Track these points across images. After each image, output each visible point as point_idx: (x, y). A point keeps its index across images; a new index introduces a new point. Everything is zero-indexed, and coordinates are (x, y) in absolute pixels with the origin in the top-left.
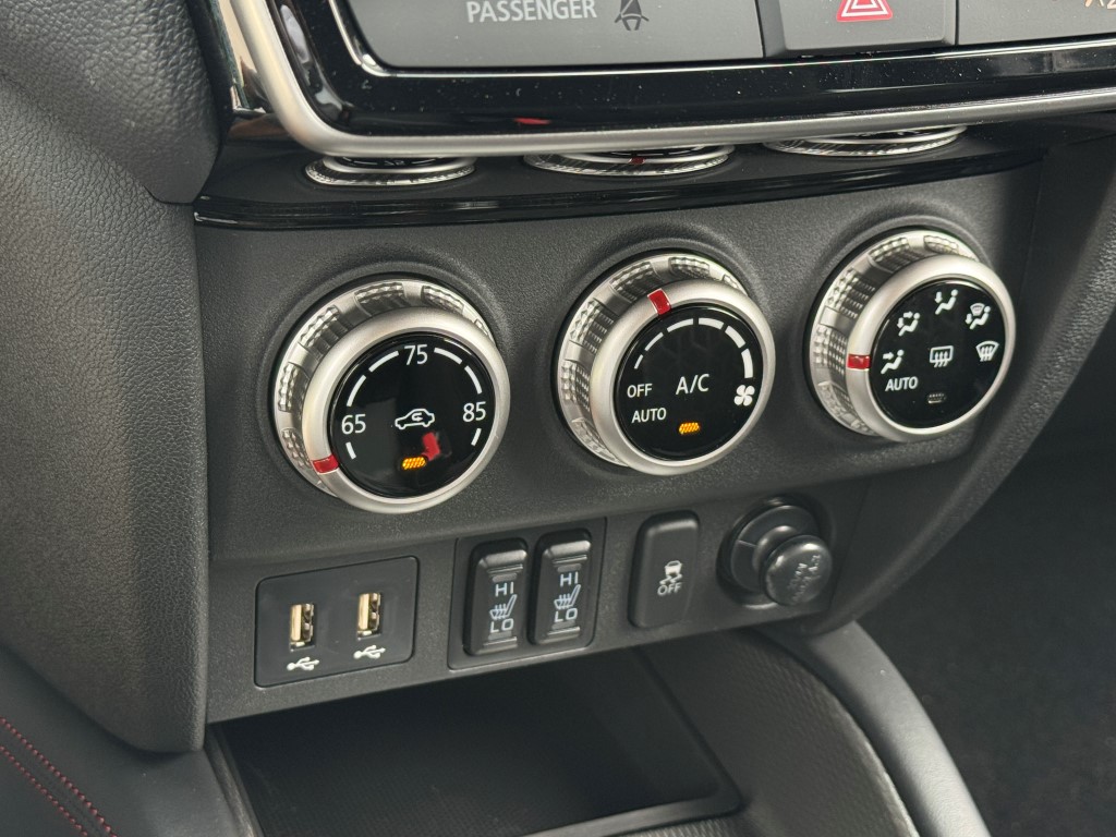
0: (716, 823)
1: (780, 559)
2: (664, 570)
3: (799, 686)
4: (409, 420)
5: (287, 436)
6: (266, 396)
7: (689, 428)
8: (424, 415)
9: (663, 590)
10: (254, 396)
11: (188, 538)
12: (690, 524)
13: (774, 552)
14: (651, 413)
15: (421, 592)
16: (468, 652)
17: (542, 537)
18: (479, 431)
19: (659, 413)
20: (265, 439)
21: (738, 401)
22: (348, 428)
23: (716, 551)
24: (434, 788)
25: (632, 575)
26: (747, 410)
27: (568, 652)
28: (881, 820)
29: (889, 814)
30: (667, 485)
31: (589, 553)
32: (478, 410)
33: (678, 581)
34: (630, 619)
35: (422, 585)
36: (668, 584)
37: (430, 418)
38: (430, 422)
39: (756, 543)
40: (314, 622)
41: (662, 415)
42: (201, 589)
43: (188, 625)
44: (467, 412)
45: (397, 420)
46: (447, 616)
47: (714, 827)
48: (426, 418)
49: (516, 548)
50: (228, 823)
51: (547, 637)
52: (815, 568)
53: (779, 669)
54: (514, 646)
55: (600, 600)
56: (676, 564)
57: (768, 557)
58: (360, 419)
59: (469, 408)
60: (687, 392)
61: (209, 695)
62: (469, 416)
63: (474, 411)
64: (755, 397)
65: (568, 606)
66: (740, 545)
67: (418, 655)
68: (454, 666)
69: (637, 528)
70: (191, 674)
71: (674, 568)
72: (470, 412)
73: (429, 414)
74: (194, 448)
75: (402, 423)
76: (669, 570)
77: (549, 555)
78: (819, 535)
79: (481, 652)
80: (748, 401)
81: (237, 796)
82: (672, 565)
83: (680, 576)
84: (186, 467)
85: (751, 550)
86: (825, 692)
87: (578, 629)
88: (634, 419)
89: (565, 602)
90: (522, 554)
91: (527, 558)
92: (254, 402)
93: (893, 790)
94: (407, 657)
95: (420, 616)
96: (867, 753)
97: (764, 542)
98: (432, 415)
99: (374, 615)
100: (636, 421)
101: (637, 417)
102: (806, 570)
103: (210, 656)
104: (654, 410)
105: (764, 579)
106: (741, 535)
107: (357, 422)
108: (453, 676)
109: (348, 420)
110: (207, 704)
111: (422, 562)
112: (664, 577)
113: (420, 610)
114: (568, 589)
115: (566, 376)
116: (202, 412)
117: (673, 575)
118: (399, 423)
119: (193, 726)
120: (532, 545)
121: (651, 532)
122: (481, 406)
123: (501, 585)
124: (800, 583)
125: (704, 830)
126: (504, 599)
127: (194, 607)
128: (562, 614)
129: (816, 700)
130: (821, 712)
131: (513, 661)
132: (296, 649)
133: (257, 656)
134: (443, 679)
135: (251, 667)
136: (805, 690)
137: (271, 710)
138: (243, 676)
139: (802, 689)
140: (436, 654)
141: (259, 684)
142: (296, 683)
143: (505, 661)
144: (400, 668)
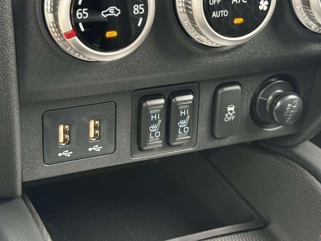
0: (255, 232)
1: (279, 104)
2: (227, 109)
3: (289, 168)
4: (108, 12)
5: (52, 25)
6: (41, 7)
7: (238, 21)
8: (115, 10)
9: (227, 119)
10: (35, 7)
11: (7, 75)
12: (238, 87)
13: (275, 101)
14: (221, 13)
15: (117, 118)
16: (140, 149)
17: (171, 93)
18: (141, 19)
19: (224, 13)
20: (41, 29)
21: (261, 8)
22: (80, 16)
23: (249, 102)
24: (127, 228)
25: (212, 113)
26: (265, 13)
27: (185, 150)
30: (228, 58)
31: (193, 100)
32: (140, 8)
33: (233, 115)
34: (212, 135)
35: (118, 116)
36: (229, 116)
37: (118, 12)
38: (118, 14)
39: (267, 98)
40: (69, 133)
41: (226, 14)
42: (15, 103)
43: (10, 122)
44: (135, 9)
45: (103, 12)
46: (130, 131)
47: (254, 234)
48: (116, 12)
49: (160, 98)
51: (175, 141)
52: (295, 106)
53: (279, 162)
54: (161, 145)
55: (199, 125)
56: (232, 106)
57: (274, 103)
58: (85, 11)
59: (136, 7)
60: (237, 3)
61: (23, 168)
62: (136, 11)
63: (139, 9)
64: (269, 6)
65: (184, 126)
66: (260, 98)
67: (117, 150)
68: (134, 156)
69: (214, 90)
70: (13, 151)
71: (231, 108)
72: (137, 9)
73: (117, 10)
74: (7, 27)
75: (105, 14)
76: (229, 109)
77: (175, 101)
78: (295, 91)
79: (146, 148)
80: (265, 8)
82: (230, 107)
83: (234, 112)
84: (4, 36)
85: (266, 101)
86: (301, 168)
87: (189, 137)
88: (213, 15)
89: (183, 124)
90: (162, 101)
91: (165, 102)
92: (35, 10)
94: (113, 151)
95: (117, 131)
97: (270, 98)
98: (119, 10)
99: (97, 132)
100: (214, 17)
101: (214, 15)
102: (291, 107)
103: (22, 148)
104: (222, 11)
105: (272, 113)
106: (260, 95)
107: (84, 13)
108: (134, 161)
109: (80, 12)
110: (22, 172)
111: (117, 104)
112: (227, 113)
113: (117, 128)
114: (184, 117)
115: (180, 5)
116: (11, 9)
117: (231, 112)
118: (104, 13)
119: (16, 181)
120: (167, 97)
121: (220, 91)
122: (142, 7)
123: (154, 115)
124: (289, 113)
125: (249, 235)
126: (155, 122)
127: (13, 112)
128: (182, 129)
129: (297, 172)
130: (300, 177)
131: (161, 154)
132: (62, 147)
133: (44, 150)
134: (129, 162)
135: (42, 155)
136: (292, 169)
137: (52, 176)
138: (38, 159)
139: (291, 169)
140: (126, 150)
141: (46, 163)
142: (62, 163)
143: (157, 154)
144: (109, 156)
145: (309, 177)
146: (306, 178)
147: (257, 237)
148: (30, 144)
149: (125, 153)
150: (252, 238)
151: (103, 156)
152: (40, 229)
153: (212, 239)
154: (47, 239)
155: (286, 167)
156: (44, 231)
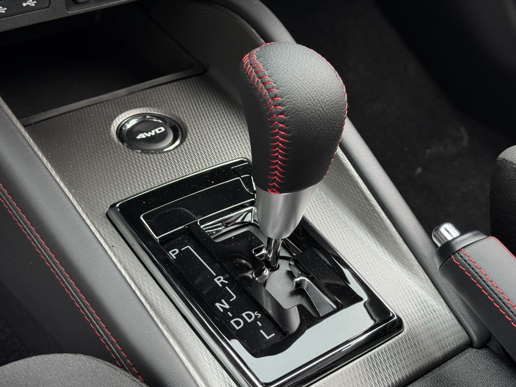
47: (195, 79)
67: (52, 4)
68: (70, 10)
140: (61, 4)
149: (61, 7)
150: (193, 83)
151: (39, 11)
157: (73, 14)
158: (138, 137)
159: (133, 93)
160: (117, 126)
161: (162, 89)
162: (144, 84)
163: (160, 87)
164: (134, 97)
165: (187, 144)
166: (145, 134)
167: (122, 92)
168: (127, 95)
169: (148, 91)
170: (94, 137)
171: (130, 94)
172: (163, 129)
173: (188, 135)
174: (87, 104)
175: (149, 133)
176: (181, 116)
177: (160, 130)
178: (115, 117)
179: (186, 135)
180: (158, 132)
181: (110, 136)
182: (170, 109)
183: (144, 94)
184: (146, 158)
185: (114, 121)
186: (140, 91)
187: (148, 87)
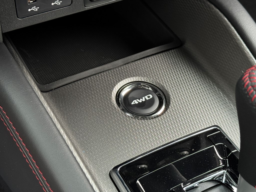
16: (91, 1)
24: (82, 50)
28: (232, 42)
29: (235, 40)
47: (174, 52)
50: (16, 66)
67: (73, 3)
68: (86, 6)
81: (18, 57)
86: (209, 3)
93: (236, 32)
94: (70, 4)
96: (225, 21)
125: (171, 53)
129: (206, 6)
130: (208, 10)
131: (107, 3)
132: (30, 4)
133: (17, 7)
134: (83, 10)
135: (15, 12)
136: (202, 4)
137: (25, 26)
138: (12, 15)
139: (200, 4)
140: (80, 2)
141: (19, 17)
142: (32, 16)
143: (104, 3)
144: (68, 8)
145: (215, 10)
146: (212, 11)
147: (176, 54)
148: (5, 4)
149: (80, 4)
150: (173, 55)
151: (63, 8)
152: (21, 68)
153: (145, 58)
154: (27, 76)
155: (197, 2)
156: (24, 70)
157: (88, 9)
158: (133, 103)
159: (128, 63)
160: (116, 93)
161: (150, 60)
162: (135, 55)
163: (148, 58)
164: (129, 67)
165: (170, 111)
166: (138, 100)
167: (119, 62)
168: (123, 65)
169: (139, 62)
170: (99, 103)
171: (125, 64)
172: (151, 96)
173: (171, 102)
174: (94, 73)
175: (141, 99)
176: (165, 86)
177: (149, 97)
178: (115, 85)
179: (170, 103)
180: (147, 99)
181: (111, 102)
182: (156, 78)
183: (136, 65)
184: (139, 123)
185: (114, 89)
186: (133, 62)
187: (139, 58)
